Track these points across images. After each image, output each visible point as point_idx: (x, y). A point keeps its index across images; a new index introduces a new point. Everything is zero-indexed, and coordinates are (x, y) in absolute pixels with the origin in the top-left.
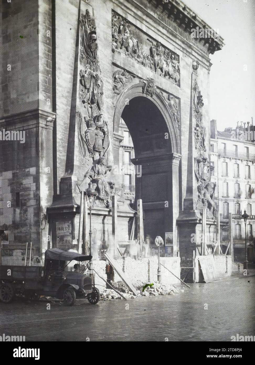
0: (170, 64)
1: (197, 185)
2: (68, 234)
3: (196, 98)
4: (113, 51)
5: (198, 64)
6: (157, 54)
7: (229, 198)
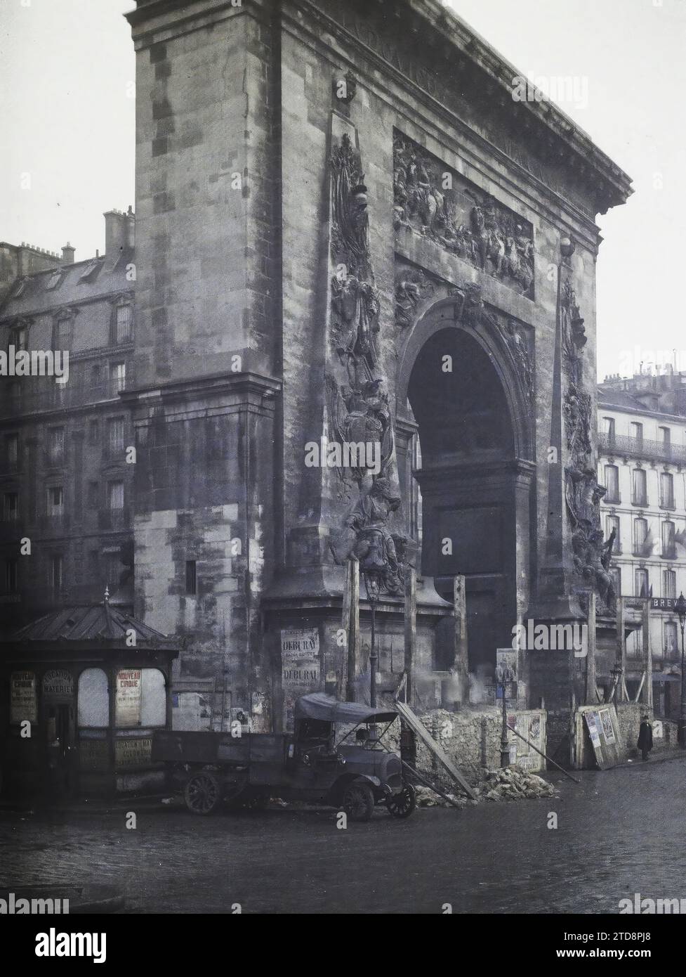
0: (513, 249)
1: (572, 535)
2: (311, 657)
3: (569, 327)
4: (397, 227)
5: (574, 243)
6: (488, 226)
7: (622, 557)
